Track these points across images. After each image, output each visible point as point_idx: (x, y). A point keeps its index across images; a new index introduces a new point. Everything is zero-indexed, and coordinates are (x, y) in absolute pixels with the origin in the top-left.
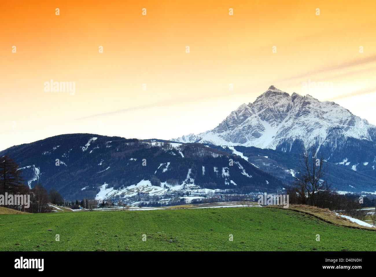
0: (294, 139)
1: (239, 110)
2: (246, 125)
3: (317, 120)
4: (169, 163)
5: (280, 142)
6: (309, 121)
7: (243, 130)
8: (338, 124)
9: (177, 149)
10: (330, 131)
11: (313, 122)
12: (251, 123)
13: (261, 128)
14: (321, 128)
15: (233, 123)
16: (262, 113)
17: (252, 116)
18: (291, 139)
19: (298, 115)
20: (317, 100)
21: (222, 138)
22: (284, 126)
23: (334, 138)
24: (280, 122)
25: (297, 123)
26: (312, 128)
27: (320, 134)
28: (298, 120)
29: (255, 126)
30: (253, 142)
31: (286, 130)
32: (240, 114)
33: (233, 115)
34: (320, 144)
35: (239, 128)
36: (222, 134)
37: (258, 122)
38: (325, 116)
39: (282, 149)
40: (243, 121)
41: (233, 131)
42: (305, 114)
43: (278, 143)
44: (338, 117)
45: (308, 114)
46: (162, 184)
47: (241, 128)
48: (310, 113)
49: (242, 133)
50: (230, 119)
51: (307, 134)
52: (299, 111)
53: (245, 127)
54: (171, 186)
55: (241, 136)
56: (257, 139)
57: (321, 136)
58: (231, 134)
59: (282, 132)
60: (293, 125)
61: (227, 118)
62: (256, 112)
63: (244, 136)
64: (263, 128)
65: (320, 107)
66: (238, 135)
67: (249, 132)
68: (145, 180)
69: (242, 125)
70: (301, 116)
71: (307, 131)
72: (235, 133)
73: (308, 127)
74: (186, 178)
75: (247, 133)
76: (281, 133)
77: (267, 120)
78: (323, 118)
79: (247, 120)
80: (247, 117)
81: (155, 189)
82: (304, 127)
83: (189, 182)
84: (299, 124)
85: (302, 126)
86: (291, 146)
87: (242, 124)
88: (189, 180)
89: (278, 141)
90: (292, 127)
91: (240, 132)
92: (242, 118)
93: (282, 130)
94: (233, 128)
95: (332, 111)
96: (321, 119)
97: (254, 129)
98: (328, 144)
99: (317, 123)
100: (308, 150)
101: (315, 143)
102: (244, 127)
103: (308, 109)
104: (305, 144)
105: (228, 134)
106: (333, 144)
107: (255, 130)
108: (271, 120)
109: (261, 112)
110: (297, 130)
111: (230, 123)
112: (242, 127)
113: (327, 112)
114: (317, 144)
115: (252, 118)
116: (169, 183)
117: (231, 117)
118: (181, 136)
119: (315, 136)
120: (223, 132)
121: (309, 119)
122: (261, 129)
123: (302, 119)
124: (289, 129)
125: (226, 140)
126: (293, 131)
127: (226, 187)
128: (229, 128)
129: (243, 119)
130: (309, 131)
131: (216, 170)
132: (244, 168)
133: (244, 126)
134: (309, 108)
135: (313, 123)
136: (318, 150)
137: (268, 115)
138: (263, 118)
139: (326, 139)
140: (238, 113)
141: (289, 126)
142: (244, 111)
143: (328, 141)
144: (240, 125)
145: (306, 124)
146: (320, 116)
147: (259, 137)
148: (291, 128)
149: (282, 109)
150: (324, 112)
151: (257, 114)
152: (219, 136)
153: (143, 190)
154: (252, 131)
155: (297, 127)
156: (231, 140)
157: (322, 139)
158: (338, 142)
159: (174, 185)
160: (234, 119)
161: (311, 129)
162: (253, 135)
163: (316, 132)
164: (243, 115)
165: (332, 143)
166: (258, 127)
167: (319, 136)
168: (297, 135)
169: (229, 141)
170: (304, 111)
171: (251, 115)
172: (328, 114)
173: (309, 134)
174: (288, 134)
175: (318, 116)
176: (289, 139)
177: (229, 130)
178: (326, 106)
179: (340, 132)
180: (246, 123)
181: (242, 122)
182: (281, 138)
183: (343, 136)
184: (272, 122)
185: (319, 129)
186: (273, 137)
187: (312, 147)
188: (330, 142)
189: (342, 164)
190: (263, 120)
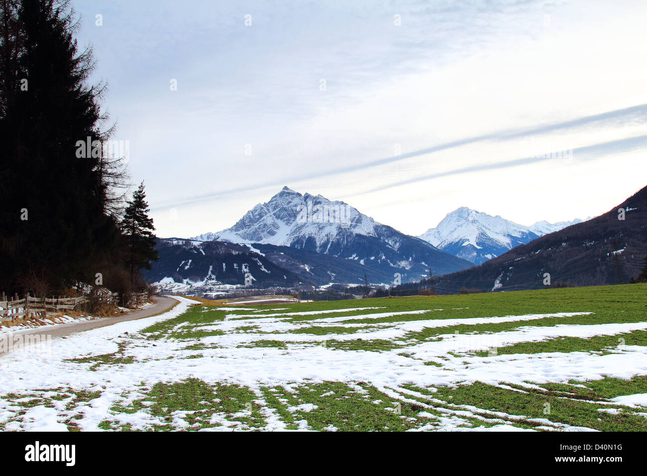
0: (307, 237)
1: (255, 210)
2: (262, 223)
4: (190, 261)
5: (293, 239)
7: (259, 229)
9: (198, 247)
10: (340, 228)
12: (266, 222)
13: (275, 226)
14: (331, 225)
15: (250, 222)
16: (277, 212)
17: (267, 215)
18: (304, 236)
20: (328, 199)
21: (239, 237)
22: (297, 224)
23: (344, 235)
24: (294, 221)
26: (324, 225)
27: (331, 231)
29: (271, 224)
30: (268, 239)
31: (299, 228)
32: (256, 214)
33: (249, 214)
34: (331, 241)
35: (255, 226)
36: (239, 232)
37: (273, 221)
39: (296, 246)
40: (259, 220)
41: (249, 230)
43: (292, 240)
46: (185, 281)
47: (257, 226)
49: (258, 232)
50: (247, 218)
51: (318, 231)
54: (193, 282)
55: (257, 234)
56: (272, 237)
58: (248, 232)
61: (243, 217)
62: (271, 211)
63: (260, 234)
64: (277, 226)
66: (254, 233)
68: (168, 277)
69: (258, 224)
71: (319, 229)
72: (252, 231)
73: (319, 225)
74: (207, 274)
75: (263, 231)
76: (295, 231)
77: (282, 219)
79: (262, 219)
80: (263, 216)
81: (178, 286)
82: (316, 225)
83: (210, 278)
86: (304, 243)
88: (211, 276)
90: (305, 225)
91: (256, 230)
93: (295, 228)
94: (249, 226)
97: (269, 228)
98: (338, 240)
100: (320, 247)
102: (259, 226)
104: (317, 240)
105: (245, 232)
106: (343, 241)
109: (275, 211)
110: (310, 228)
111: (246, 222)
114: (328, 240)
115: (267, 217)
116: (191, 279)
117: (248, 216)
118: (200, 235)
119: (326, 233)
120: (239, 230)
122: (276, 228)
124: (303, 226)
125: (243, 238)
126: (306, 229)
128: (245, 226)
129: (259, 218)
130: (321, 229)
131: (236, 266)
133: (260, 224)
136: (329, 246)
137: (283, 214)
138: (278, 217)
139: (336, 236)
140: (254, 212)
141: (302, 224)
142: (259, 210)
143: (338, 237)
144: (256, 224)
147: (274, 235)
149: (295, 208)
151: (272, 213)
152: (236, 234)
153: (166, 286)
154: (267, 229)
156: (248, 238)
157: (333, 236)
158: (347, 239)
159: (196, 281)
160: (250, 218)
161: (322, 227)
162: (269, 233)
163: (327, 230)
164: (259, 214)
165: (342, 239)
166: (273, 225)
167: (330, 233)
168: (310, 233)
169: (245, 239)
173: (321, 231)
174: (302, 231)
176: (302, 237)
177: (246, 228)
179: (349, 229)
180: (262, 221)
181: (257, 221)
182: (295, 235)
183: (352, 233)
184: (286, 220)
185: (329, 227)
186: (287, 235)
187: (323, 243)
188: (340, 239)
189: (351, 259)
190: (278, 219)
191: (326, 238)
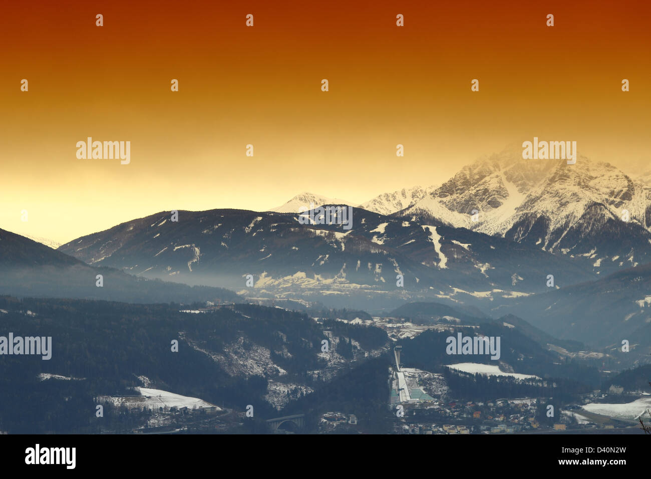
0: (539, 216)
1: (474, 166)
2: (482, 188)
3: (576, 189)
4: (327, 256)
5: (520, 218)
6: (565, 191)
7: (476, 195)
8: (607, 197)
10: (589, 208)
11: (571, 191)
12: (488, 185)
13: (502, 192)
14: (579, 201)
15: (463, 184)
16: (509, 171)
17: (492, 175)
18: (535, 213)
19: (552, 180)
20: (586, 158)
21: (444, 206)
22: (531, 195)
23: (590, 218)
24: (533, 186)
25: (548, 192)
26: (568, 200)
27: (575, 211)
28: (551, 188)
29: (494, 190)
30: (487, 214)
31: (533, 200)
32: (476, 171)
33: (465, 172)
34: (571, 225)
35: (470, 192)
36: (444, 199)
37: (498, 185)
38: (591, 183)
39: (519, 229)
40: (478, 182)
41: (461, 196)
42: (563, 179)
43: (518, 219)
44: (610, 186)
45: (566, 180)
46: (316, 276)
47: (473, 192)
48: (568, 177)
49: (473, 201)
50: (460, 177)
51: (559, 208)
52: (555, 174)
53: (480, 190)
55: (472, 204)
56: (494, 210)
57: (575, 214)
58: (458, 200)
59: (526, 203)
60: (543, 193)
61: (456, 176)
62: (501, 167)
63: (475, 205)
64: (505, 193)
65: (588, 170)
66: (467, 202)
67: (484, 199)
68: (301, 272)
69: (475, 188)
70: (557, 181)
71: (560, 204)
72: (464, 199)
73: (562, 199)
75: (481, 200)
76: (525, 205)
77: (514, 182)
78: (587, 187)
79: (483, 181)
80: (485, 176)
81: (308, 282)
82: (557, 198)
84: (551, 193)
85: (554, 197)
86: (532, 226)
87: (476, 186)
88: (342, 274)
89: (519, 217)
90: (541, 197)
91: (470, 197)
92: (477, 177)
93: (526, 200)
94: (462, 191)
95: (603, 176)
96: (583, 188)
97: (492, 195)
98: (580, 225)
99: (574, 194)
100: (552, 233)
101: (564, 223)
102: (478, 191)
103: (567, 172)
104: (552, 224)
105: (455, 200)
106: (587, 227)
107: (492, 197)
108: (519, 182)
109: (508, 169)
110: (546, 202)
111: (459, 183)
112: (475, 191)
113: (596, 178)
114: (567, 224)
115: (491, 178)
116: (322, 277)
117: (462, 175)
119: (567, 213)
120: (446, 196)
121: (567, 187)
122: (502, 196)
123: (557, 186)
124: (537, 199)
125: (450, 209)
126: (540, 204)
127: (375, 283)
128: (456, 191)
129: (478, 179)
130: (563, 205)
131: (371, 266)
132: (399, 266)
133: (478, 189)
134: (569, 171)
135: (570, 194)
136: (566, 232)
137: (517, 174)
138: (510, 179)
139: (580, 219)
140: (472, 169)
141: (537, 195)
142: (480, 167)
143: (581, 221)
144: (473, 188)
145: (561, 194)
146: (583, 184)
147: (498, 207)
148: (539, 199)
149: (538, 166)
150: (591, 178)
151: (503, 171)
152: (440, 202)
153: (298, 281)
154: (488, 198)
155: (546, 197)
156: (457, 208)
157: (576, 218)
158: (594, 224)
160: (465, 178)
161: (566, 203)
162: (489, 203)
163: (570, 208)
164: (479, 173)
165: (585, 225)
166: (497, 191)
167: (573, 213)
168: (545, 210)
169: (453, 210)
170: (561, 176)
171: (490, 174)
172: (596, 181)
173: (562, 209)
174: (534, 206)
175: (579, 184)
176: (532, 214)
177: (457, 194)
178: (596, 168)
179: (601, 210)
180: (482, 185)
181: (476, 183)
182: (524, 212)
183: (603, 216)
184: (521, 185)
185: (576, 203)
186: (515, 209)
187: (558, 229)
188: (583, 224)
189: (586, 257)
190: (509, 182)
191: (564, 220)
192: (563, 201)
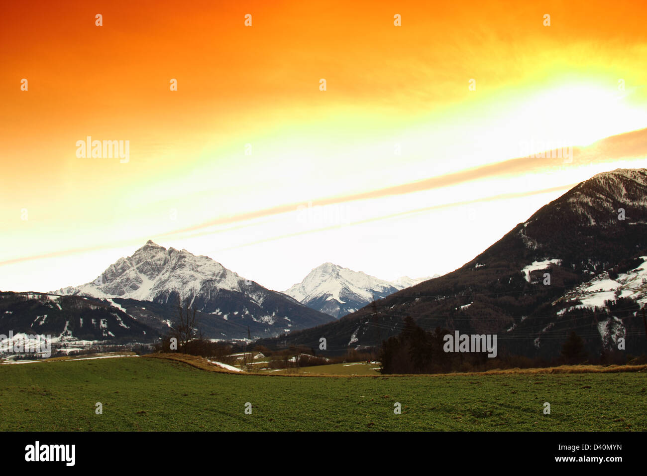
0: (170, 291)
1: (117, 264)
2: (125, 277)
3: (192, 273)
4: (46, 316)
5: (157, 294)
6: (185, 274)
7: (121, 283)
8: (211, 277)
9: (55, 302)
10: (204, 283)
11: (188, 274)
12: (129, 276)
13: (138, 280)
14: (195, 280)
15: (112, 276)
16: (140, 266)
17: (130, 269)
18: (167, 291)
19: (174, 268)
20: (192, 254)
21: (100, 291)
22: (161, 279)
23: (207, 290)
24: (157, 275)
25: (173, 276)
26: (188, 280)
27: (195, 286)
28: (175, 273)
29: (133, 279)
30: (131, 294)
31: (163, 282)
32: (119, 267)
33: (112, 268)
34: (195, 295)
35: (117, 281)
36: (100, 287)
37: (136, 275)
38: (199, 269)
39: (159, 301)
41: (111, 283)
42: (181, 267)
43: (155, 295)
44: (212, 270)
45: (183, 267)
47: (120, 281)
48: (185, 266)
49: (120, 286)
50: (109, 272)
51: (182, 286)
52: (175, 264)
53: (123, 279)
55: (120, 288)
56: (135, 291)
57: (195, 288)
58: (110, 287)
60: (169, 277)
61: (106, 271)
62: (134, 265)
63: (122, 289)
64: (140, 280)
65: (195, 261)
66: (116, 287)
67: (127, 284)
68: (21, 333)
69: (120, 278)
70: (177, 269)
71: (183, 283)
72: (114, 285)
73: (183, 280)
74: (63, 330)
75: (125, 286)
76: (158, 286)
77: (145, 273)
78: (198, 271)
79: (125, 273)
80: (126, 270)
82: (180, 279)
83: (66, 334)
84: (175, 276)
85: (178, 279)
86: (167, 298)
87: (120, 277)
88: (67, 332)
89: (155, 293)
90: (169, 279)
91: (118, 284)
92: (120, 271)
93: (159, 283)
94: (112, 280)
95: (205, 264)
96: (196, 272)
97: (132, 282)
98: (202, 295)
99: (192, 276)
100: (184, 302)
101: (190, 294)
103: (183, 262)
104: (181, 295)
105: (107, 287)
106: (207, 295)
108: (148, 273)
109: (138, 265)
110: (173, 282)
111: (108, 276)
113: (201, 266)
114: (192, 295)
115: (130, 271)
116: (45, 335)
117: (110, 270)
118: (60, 289)
119: (190, 288)
120: (101, 284)
121: (185, 272)
122: (139, 282)
123: (178, 272)
124: (166, 281)
125: (105, 293)
126: (169, 284)
127: (104, 338)
128: (107, 280)
130: (185, 283)
131: (94, 322)
132: (122, 320)
134: (185, 262)
135: (188, 276)
136: (193, 301)
137: (146, 268)
138: (141, 271)
139: (200, 291)
140: (116, 266)
141: (166, 279)
142: (122, 264)
143: (202, 292)
145: (182, 277)
146: (195, 269)
147: (136, 289)
149: (159, 262)
150: (198, 266)
151: (135, 267)
152: (98, 288)
154: (130, 283)
155: (173, 279)
156: (109, 292)
157: (197, 291)
158: (211, 294)
160: (113, 272)
162: (131, 287)
163: (191, 285)
164: (122, 268)
166: (136, 279)
167: (193, 287)
168: (173, 287)
169: (107, 293)
170: (180, 265)
172: (202, 268)
173: (184, 286)
174: (165, 286)
175: (193, 269)
176: (165, 291)
177: (108, 283)
178: (200, 260)
179: (213, 284)
180: (124, 275)
181: (120, 275)
182: (158, 290)
183: (216, 288)
184: (150, 275)
185: (193, 282)
186: (150, 289)
187: (187, 298)
188: (204, 294)
189: (215, 314)
190: (141, 273)
191: (190, 292)
192: (185, 281)
